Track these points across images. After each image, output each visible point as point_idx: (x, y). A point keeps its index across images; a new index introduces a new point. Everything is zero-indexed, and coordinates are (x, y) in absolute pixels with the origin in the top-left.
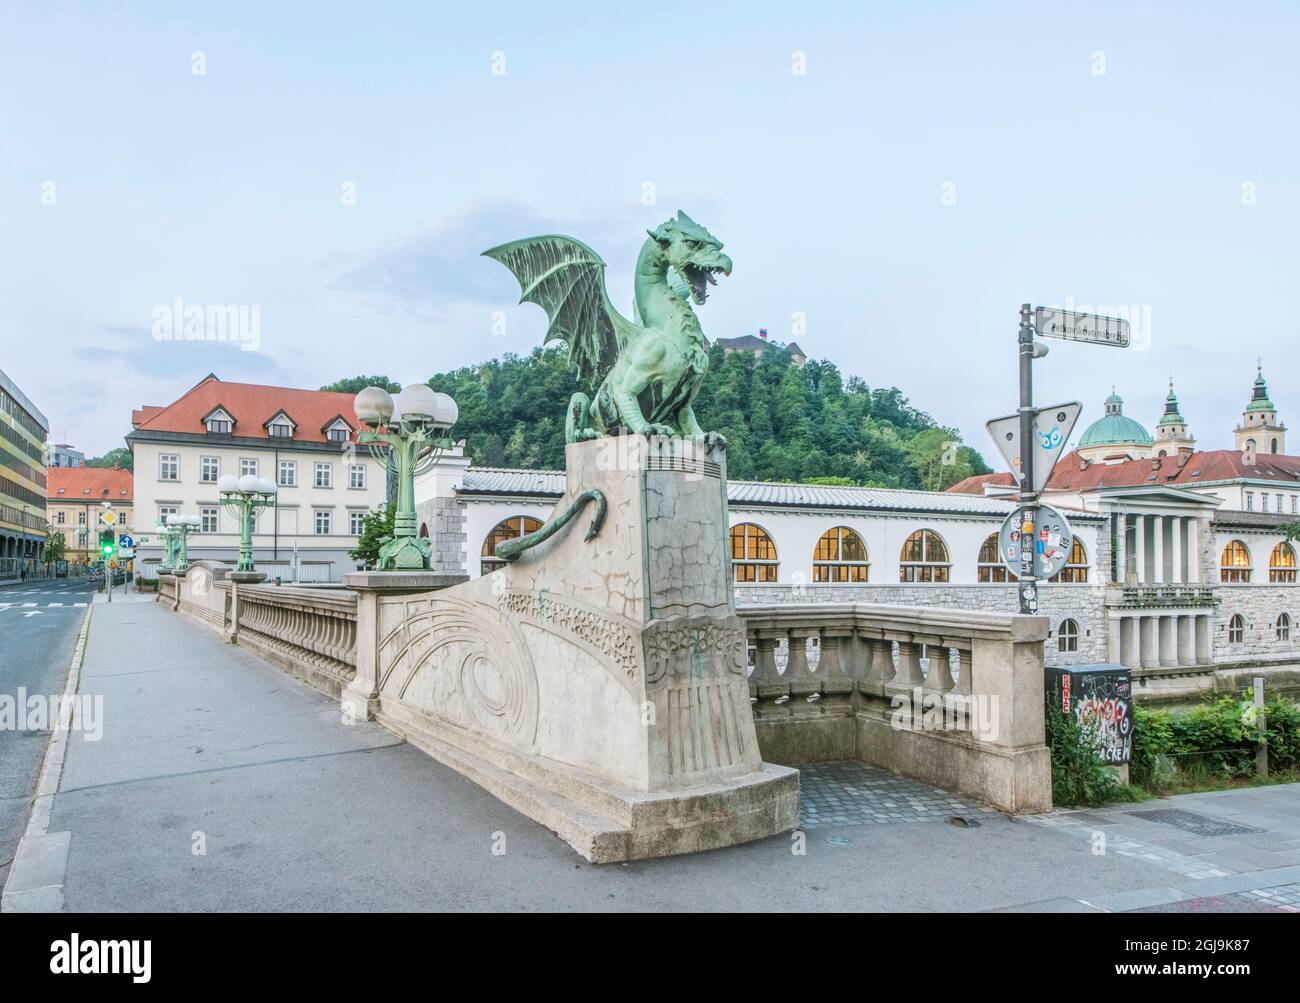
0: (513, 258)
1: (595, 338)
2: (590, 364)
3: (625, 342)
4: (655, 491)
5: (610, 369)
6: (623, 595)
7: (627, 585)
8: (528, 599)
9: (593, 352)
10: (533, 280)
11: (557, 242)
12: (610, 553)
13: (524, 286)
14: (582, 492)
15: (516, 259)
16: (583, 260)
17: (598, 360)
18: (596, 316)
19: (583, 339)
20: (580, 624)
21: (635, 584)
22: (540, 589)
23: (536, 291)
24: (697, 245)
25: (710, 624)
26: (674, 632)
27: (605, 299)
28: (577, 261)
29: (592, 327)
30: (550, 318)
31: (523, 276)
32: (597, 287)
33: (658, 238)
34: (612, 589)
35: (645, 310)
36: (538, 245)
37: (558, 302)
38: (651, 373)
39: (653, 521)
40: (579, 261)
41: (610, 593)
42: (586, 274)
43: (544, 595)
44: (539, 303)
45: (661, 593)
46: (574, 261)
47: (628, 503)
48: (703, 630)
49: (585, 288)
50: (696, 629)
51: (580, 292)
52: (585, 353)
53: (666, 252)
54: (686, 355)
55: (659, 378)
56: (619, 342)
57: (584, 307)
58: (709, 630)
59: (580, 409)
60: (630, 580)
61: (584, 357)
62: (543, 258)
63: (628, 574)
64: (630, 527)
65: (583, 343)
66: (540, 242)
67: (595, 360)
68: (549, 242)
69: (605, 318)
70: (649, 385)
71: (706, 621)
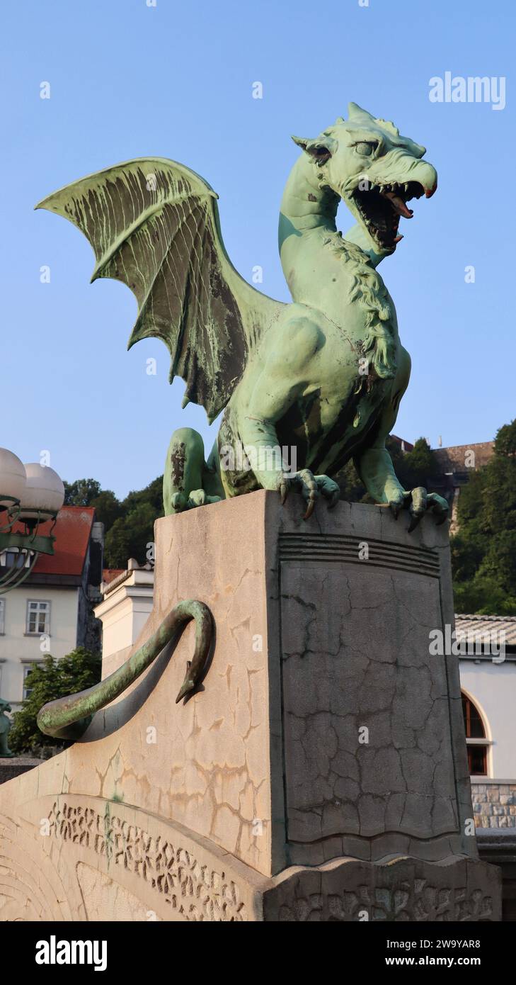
0: (82, 206)
1: (210, 329)
2: (205, 376)
3: (258, 332)
4: (300, 601)
5: (236, 382)
6: (236, 813)
7: (243, 791)
8: (90, 817)
9: (208, 357)
10: (112, 241)
11: (144, 169)
12: (217, 724)
13: (99, 251)
14: (175, 606)
15: (87, 208)
16: (184, 194)
17: (217, 369)
18: (209, 289)
19: (192, 333)
20: (164, 871)
21: (256, 790)
22: (110, 797)
23: (115, 256)
24: (377, 148)
25: (419, 876)
26: (336, 896)
27: (221, 257)
28: (175, 197)
29: (205, 313)
30: (140, 301)
31: (98, 235)
32: (208, 238)
33: (308, 146)
34: (219, 801)
35: (292, 274)
36: (119, 180)
37: (151, 273)
38: (297, 380)
39: (294, 660)
40: (177, 196)
41: (217, 807)
42: (189, 217)
43: (115, 810)
44: (122, 279)
45: (310, 809)
46: (170, 199)
47: (246, 624)
48: (403, 890)
49: (189, 241)
50: (385, 887)
51: (183, 251)
52: (196, 359)
53: (324, 169)
54: (360, 344)
55: (311, 389)
56: (248, 331)
57: (189, 275)
58: (419, 889)
59: (183, 455)
60: (249, 782)
61: (196, 365)
62: (128, 201)
63: (244, 768)
64: (249, 672)
65: (193, 340)
66: (122, 176)
67: (213, 368)
68: (134, 172)
69: (223, 293)
70: (295, 404)
71: (411, 868)
